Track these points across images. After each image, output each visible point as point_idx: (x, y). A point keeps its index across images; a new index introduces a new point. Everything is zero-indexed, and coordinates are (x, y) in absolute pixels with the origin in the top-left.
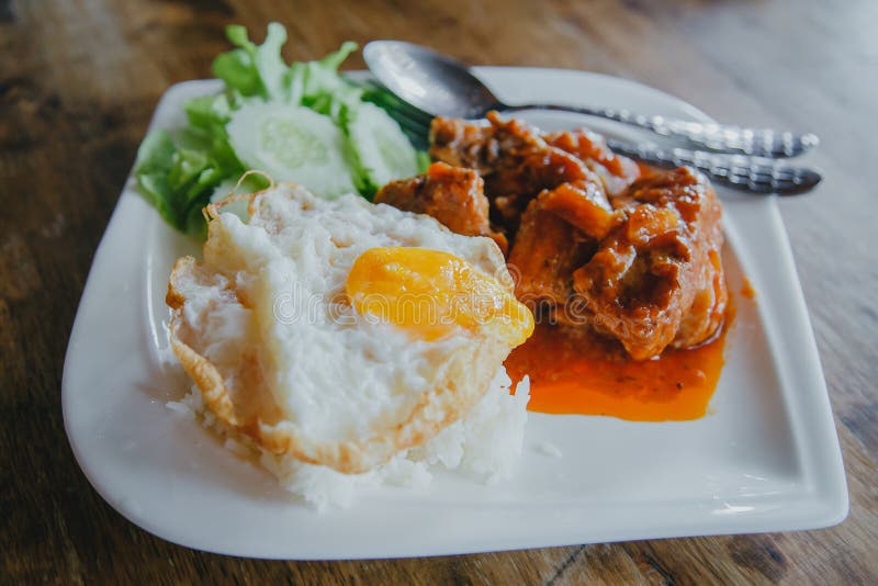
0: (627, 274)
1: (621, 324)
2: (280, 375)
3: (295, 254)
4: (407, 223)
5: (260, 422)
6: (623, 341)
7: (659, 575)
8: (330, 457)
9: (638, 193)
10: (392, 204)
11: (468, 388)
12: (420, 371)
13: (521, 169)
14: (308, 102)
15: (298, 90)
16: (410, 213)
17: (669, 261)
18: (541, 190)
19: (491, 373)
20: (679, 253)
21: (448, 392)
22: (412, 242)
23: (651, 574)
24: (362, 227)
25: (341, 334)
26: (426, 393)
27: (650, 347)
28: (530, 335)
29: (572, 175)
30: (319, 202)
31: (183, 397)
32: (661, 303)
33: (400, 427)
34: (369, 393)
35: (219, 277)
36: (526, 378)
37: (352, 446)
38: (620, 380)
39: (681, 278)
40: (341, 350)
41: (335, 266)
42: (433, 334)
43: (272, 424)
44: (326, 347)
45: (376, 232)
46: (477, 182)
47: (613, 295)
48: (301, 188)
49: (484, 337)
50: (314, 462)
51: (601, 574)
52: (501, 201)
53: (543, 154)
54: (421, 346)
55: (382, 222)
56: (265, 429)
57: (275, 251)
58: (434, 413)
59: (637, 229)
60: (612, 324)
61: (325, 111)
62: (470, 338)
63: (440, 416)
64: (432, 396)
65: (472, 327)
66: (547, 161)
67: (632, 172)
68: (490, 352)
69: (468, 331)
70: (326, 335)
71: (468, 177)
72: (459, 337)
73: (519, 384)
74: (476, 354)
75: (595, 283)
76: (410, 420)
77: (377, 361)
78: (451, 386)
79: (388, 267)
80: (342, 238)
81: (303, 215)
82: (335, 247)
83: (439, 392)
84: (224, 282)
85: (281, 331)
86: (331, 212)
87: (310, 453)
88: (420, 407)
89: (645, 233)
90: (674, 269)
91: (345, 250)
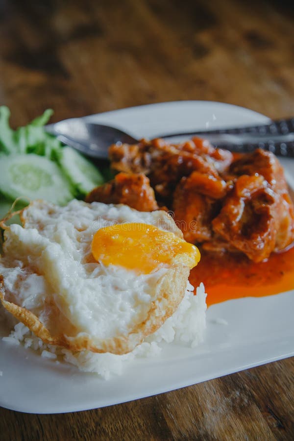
0: (242, 217)
1: (245, 245)
2: (71, 308)
3: (57, 240)
4: (113, 211)
5: (66, 336)
6: (248, 254)
7: (273, 419)
8: (111, 347)
9: (236, 169)
10: (99, 201)
11: (175, 296)
12: (146, 291)
13: (166, 167)
14: (30, 150)
15: (23, 144)
16: (111, 205)
17: (264, 205)
18: (181, 177)
19: (184, 284)
20: (268, 200)
21: (165, 300)
22: (120, 221)
23: (269, 419)
24: (88, 218)
25: (98, 280)
26: (154, 302)
27: (263, 254)
28: (199, 260)
29: (196, 167)
30: (57, 208)
31: (10, 333)
32: (265, 229)
33: (144, 323)
34: (122, 309)
35: (17, 261)
36: (202, 284)
37: (122, 338)
38: (248, 277)
39: (272, 213)
40: (100, 288)
41: (82, 243)
42: (148, 270)
43: (74, 336)
44: (92, 288)
45: (97, 219)
46: (146, 180)
47: (236, 229)
48: (45, 202)
49: (175, 266)
50: (102, 351)
51: (239, 416)
52: (159, 188)
53: (176, 156)
54: (144, 277)
55: (97, 213)
56: (71, 339)
57: (47, 240)
58: (160, 312)
59: (242, 190)
60: (240, 245)
61: (42, 154)
62: (169, 268)
63: (163, 313)
64: (157, 303)
65: (168, 261)
66: (180, 161)
67: (227, 157)
68: (181, 273)
69: (167, 264)
70: (90, 281)
71: (140, 179)
72: (163, 269)
73: (198, 288)
74: (174, 276)
75: (225, 225)
76: (148, 319)
77: (121, 290)
78: (165, 296)
79: (113, 238)
80: (80, 226)
81: (51, 217)
82: (78, 232)
83: (160, 300)
84: (21, 264)
85: (65, 283)
86: (67, 213)
87: (99, 347)
88: (152, 310)
89: (247, 192)
90: (267, 209)
91: (84, 232)
